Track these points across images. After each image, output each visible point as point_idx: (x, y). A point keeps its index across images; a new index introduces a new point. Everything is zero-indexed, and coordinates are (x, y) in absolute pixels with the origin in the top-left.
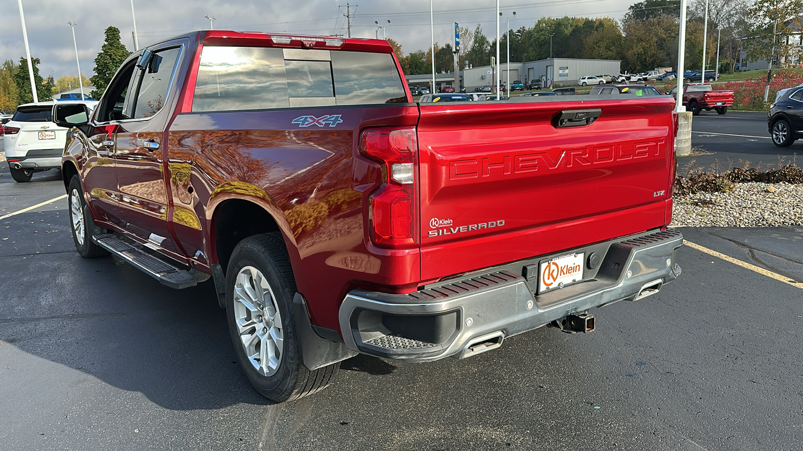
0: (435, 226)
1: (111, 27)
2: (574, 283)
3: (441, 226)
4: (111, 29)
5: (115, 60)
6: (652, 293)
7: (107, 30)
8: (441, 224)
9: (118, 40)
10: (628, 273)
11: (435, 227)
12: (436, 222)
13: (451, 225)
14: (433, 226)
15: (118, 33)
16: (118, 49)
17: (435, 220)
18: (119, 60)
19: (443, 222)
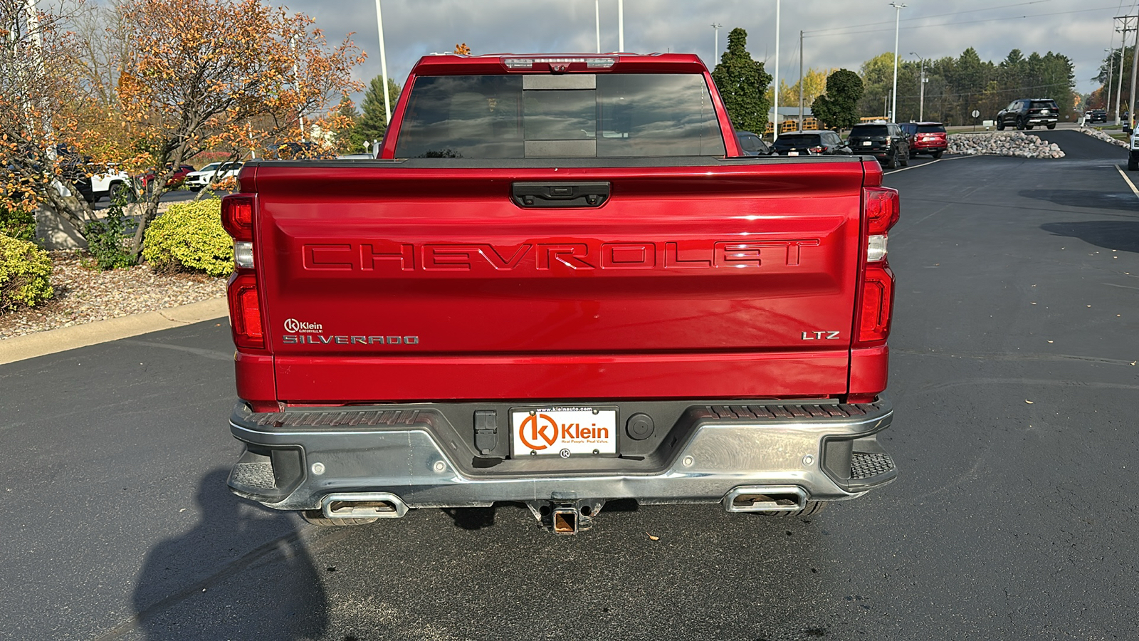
0: (292, 329)
1: (736, 29)
2: (596, 454)
3: (304, 331)
4: (736, 32)
5: (733, 73)
6: (781, 508)
7: (732, 33)
8: (303, 329)
9: (743, 46)
10: (687, 460)
11: (294, 331)
12: (294, 324)
13: (320, 331)
14: (290, 330)
15: (744, 36)
16: (741, 58)
17: (292, 322)
18: (738, 74)
19: (306, 325)
